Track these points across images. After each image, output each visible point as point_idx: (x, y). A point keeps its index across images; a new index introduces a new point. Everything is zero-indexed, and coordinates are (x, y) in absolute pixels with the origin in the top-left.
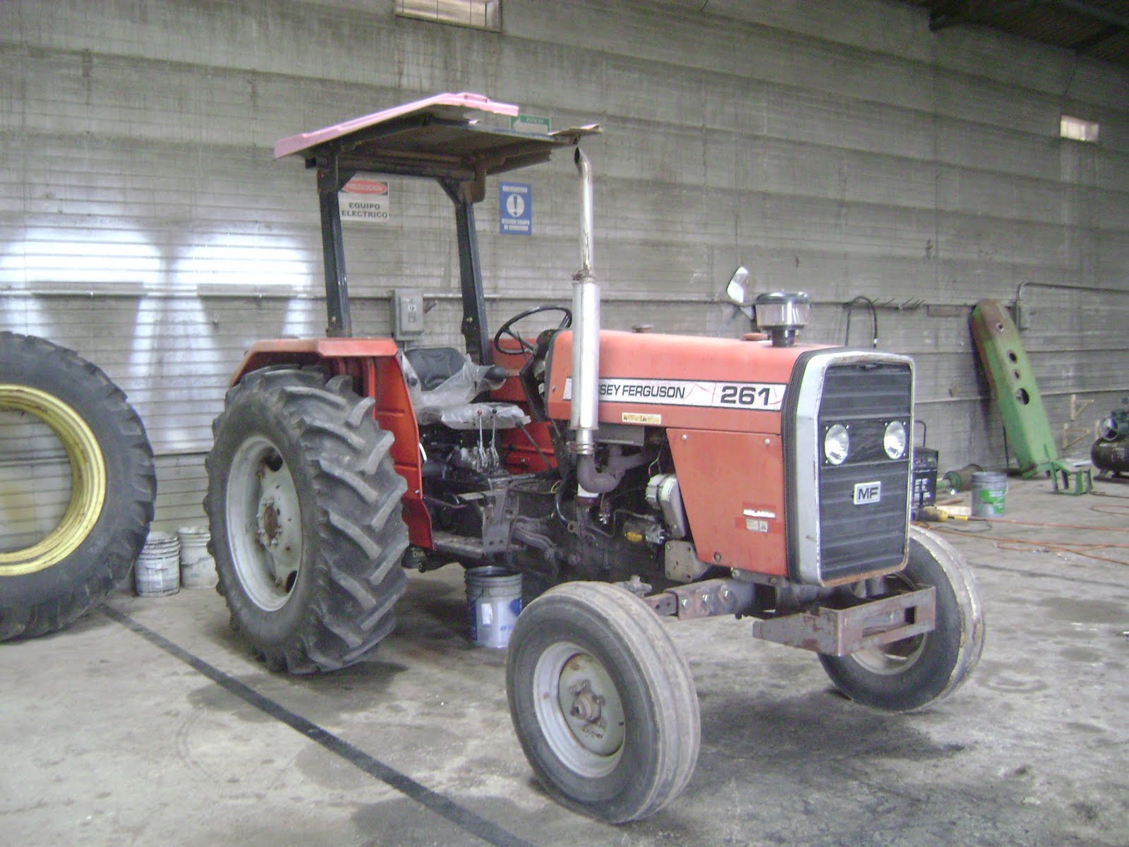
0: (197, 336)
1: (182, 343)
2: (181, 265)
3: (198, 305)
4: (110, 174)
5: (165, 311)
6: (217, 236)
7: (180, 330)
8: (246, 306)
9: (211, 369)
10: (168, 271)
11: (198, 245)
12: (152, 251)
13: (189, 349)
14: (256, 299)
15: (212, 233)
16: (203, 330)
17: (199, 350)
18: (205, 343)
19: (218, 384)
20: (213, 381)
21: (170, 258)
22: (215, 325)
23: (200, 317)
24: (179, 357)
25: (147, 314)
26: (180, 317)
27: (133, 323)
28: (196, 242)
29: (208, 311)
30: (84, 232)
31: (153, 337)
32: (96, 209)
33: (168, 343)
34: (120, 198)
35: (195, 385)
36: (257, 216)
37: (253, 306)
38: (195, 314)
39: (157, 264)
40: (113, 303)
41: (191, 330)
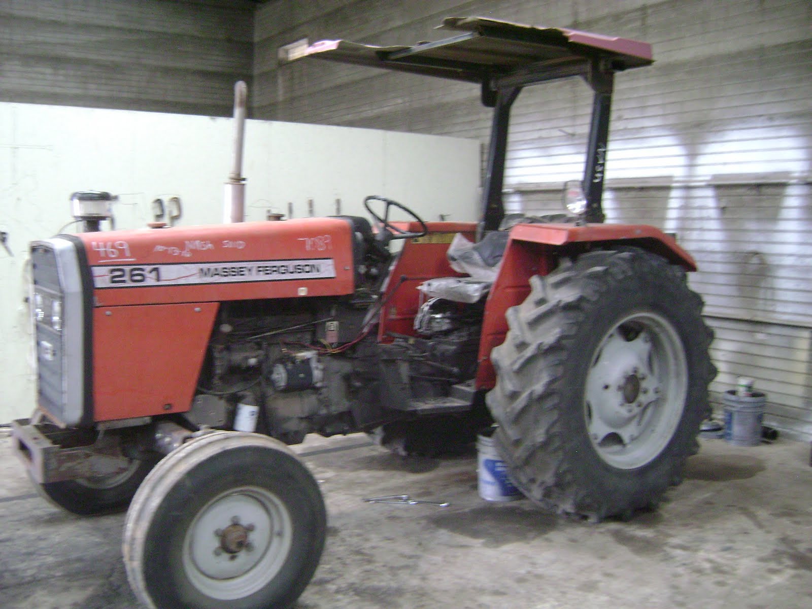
0: (709, 219)
1: (697, 225)
2: (701, 160)
3: (710, 193)
4: (655, 95)
5: (687, 198)
6: (728, 132)
7: (696, 214)
8: (748, 192)
9: (717, 247)
10: (691, 166)
11: (713, 142)
12: (679, 150)
13: (702, 230)
14: (759, 186)
15: (724, 130)
16: (713, 213)
17: (710, 230)
18: (714, 225)
19: (722, 260)
20: (718, 257)
21: (692, 155)
22: (723, 209)
23: (711, 203)
24: (695, 235)
25: (675, 201)
26: (697, 203)
27: (665, 208)
28: (711, 140)
29: (718, 198)
30: (638, 140)
31: (678, 219)
32: (646, 123)
33: (688, 224)
34: (660, 112)
35: (706, 259)
36: (760, 110)
37: (754, 192)
38: (707, 200)
39: (682, 161)
40: (653, 193)
41: (705, 213)
